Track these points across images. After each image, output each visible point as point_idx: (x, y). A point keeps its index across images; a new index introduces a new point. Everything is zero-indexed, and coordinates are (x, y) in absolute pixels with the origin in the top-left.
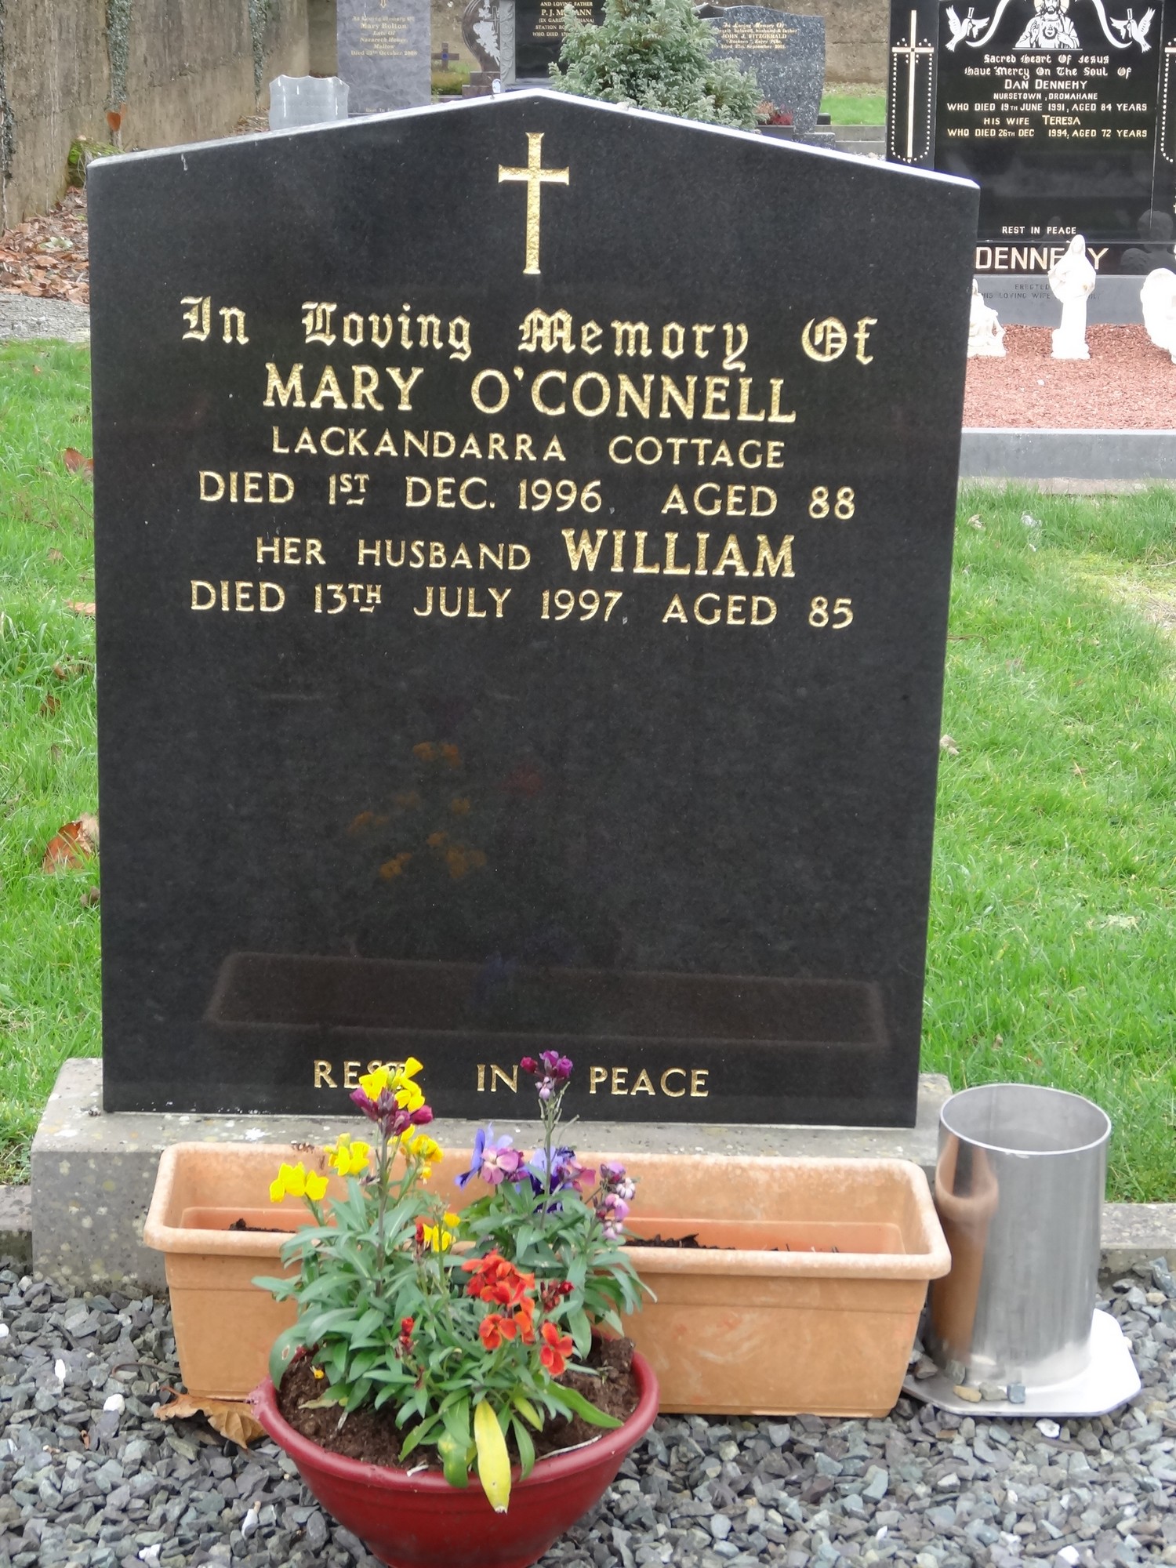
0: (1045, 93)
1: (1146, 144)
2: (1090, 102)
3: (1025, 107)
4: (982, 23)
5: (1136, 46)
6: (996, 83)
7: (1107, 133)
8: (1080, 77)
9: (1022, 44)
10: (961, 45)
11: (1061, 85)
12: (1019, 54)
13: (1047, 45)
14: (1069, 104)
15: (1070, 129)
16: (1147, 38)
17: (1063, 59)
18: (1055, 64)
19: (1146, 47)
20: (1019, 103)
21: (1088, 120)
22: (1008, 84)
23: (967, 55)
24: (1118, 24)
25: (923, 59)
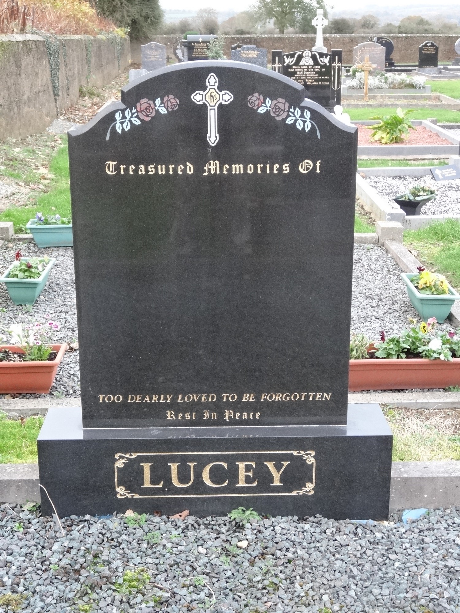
0: (306, 74)
1: (329, 86)
2: (316, 77)
3: (302, 78)
4: (292, 59)
5: (326, 64)
6: (295, 73)
7: (320, 83)
8: (314, 71)
9: (301, 64)
10: (288, 64)
11: (310, 73)
12: (300, 66)
13: (306, 64)
14: (311, 77)
15: (312, 82)
16: (329, 62)
17: (310, 67)
18: (308, 68)
19: (328, 64)
20: (301, 77)
21: (316, 80)
22: (298, 73)
23: (289, 66)
24: (322, 59)
25: (279, 68)
